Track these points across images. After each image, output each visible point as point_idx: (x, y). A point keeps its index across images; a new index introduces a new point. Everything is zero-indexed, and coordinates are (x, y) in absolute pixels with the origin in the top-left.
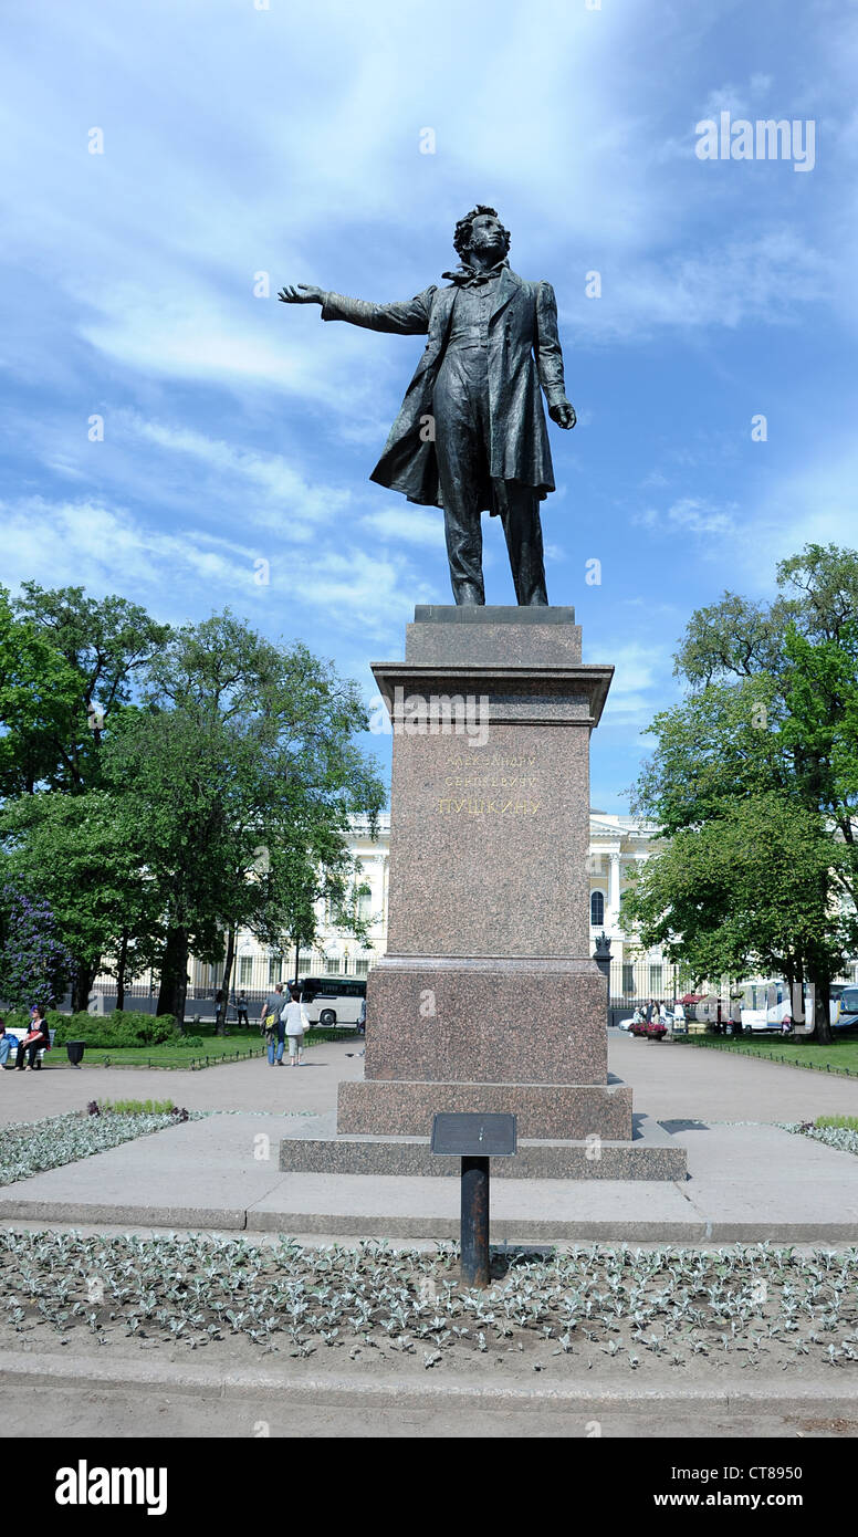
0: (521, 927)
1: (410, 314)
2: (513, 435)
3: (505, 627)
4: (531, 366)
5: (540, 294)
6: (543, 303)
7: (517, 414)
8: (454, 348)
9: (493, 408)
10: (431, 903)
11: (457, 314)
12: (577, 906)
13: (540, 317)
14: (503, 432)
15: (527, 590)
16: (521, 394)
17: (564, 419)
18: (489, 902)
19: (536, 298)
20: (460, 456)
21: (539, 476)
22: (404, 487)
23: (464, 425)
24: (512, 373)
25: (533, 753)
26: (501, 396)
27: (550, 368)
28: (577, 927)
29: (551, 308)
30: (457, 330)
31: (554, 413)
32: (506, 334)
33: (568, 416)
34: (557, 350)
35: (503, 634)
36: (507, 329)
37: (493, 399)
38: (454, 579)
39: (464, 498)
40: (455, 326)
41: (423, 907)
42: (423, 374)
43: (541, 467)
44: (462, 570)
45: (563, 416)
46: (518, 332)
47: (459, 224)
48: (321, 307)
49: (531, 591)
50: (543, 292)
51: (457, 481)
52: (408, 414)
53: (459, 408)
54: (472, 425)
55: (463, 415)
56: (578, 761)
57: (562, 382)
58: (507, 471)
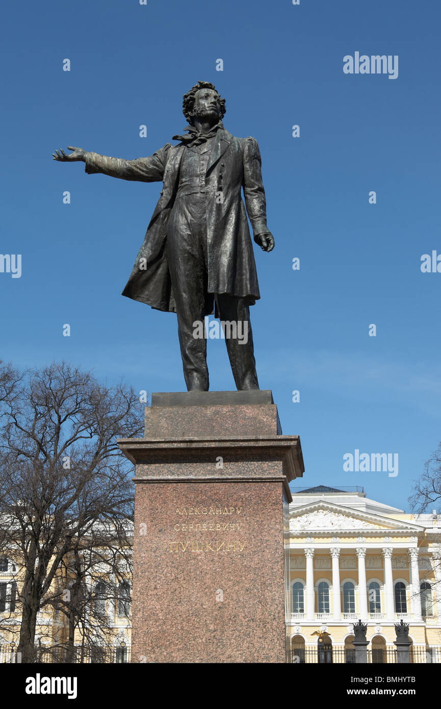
0: (233, 641)
1: (151, 166)
2: (225, 260)
3: (218, 408)
5: (246, 148)
6: (249, 155)
7: (228, 243)
8: (181, 194)
9: (209, 241)
10: (164, 623)
11: (184, 167)
12: (275, 623)
13: (247, 166)
14: (218, 258)
15: (240, 375)
16: (231, 228)
17: (265, 244)
18: (208, 622)
19: (243, 152)
20: (187, 276)
21: (247, 288)
22: (148, 300)
23: (190, 253)
24: (223, 213)
25: (240, 504)
26: (215, 231)
27: (256, 205)
28: (276, 641)
29: (256, 158)
30: (184, 180)
31: (258, 240)
32: (219, 182)
33: (268, 241)
34: (261, 190)
35: (216, 413)
36: (220, 177)
37: (210, 234)
38: (185, 370)
39: (190, 308)
40: (182, 177)
41: (158, 626)
42: (159, 214)
43: (248, 282)
44: (191, 363)
45: (264, 241)
46: (228, 180)
47: (186, 97)
48: (85, 163)
49: (244, 375)
50: (249, 147)
51: (184, 295)
52: (149, 245)
53: (185, 240)
54: (196, 253)
55: (188, 245)
56: (274, 510)
57: (264, 215)
58: (221, 287)
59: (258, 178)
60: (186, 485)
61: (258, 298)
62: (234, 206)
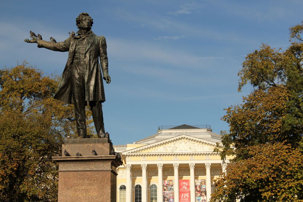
1: (64, 46)
2: (92, 88)
3: (89, 144)
4: (97, 66)
5: (101, 42)
6: (102, 44)
7: (93, 82)
8: (75, 61)
9: (86, 81)
11: (76, 50)
13: (101, 49)
16: (94, 76)
19: (99, 44)
20: (78, 93)
22: (64, 100)
23: (78, 85)
24: (91, 69)
25: (96, 179)
26: (88, 77)
27: (104, 64)
29: (104, 45)
30: (76, 55)
33: (108, 80)
34: (106, 58)
35: (88, 146)
36: (90, 55)
37: (86, 79)
39: (79, 105)
40: (76, 53)
42: (67, 68)
44: (79, 126)
48: (38, 44)
50: (102, 41)
51: (77, 100)
52: (64, 79)
53: (77, 79)
55: (78, 81)
56: (108, 181)
57: (107, 69)
58: (90, 99)
59: (105, 53)
60: (77, 173)
61: (105, 101)
62: (96, 66)
